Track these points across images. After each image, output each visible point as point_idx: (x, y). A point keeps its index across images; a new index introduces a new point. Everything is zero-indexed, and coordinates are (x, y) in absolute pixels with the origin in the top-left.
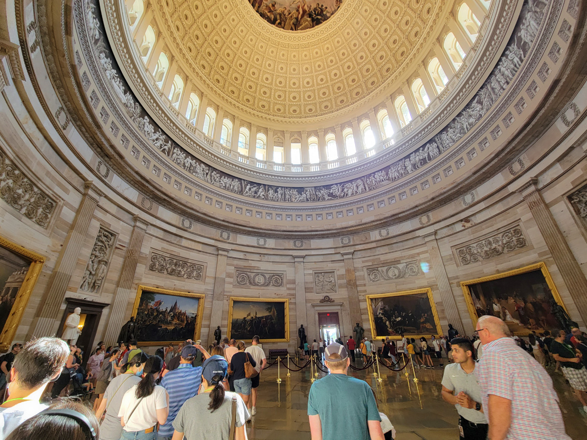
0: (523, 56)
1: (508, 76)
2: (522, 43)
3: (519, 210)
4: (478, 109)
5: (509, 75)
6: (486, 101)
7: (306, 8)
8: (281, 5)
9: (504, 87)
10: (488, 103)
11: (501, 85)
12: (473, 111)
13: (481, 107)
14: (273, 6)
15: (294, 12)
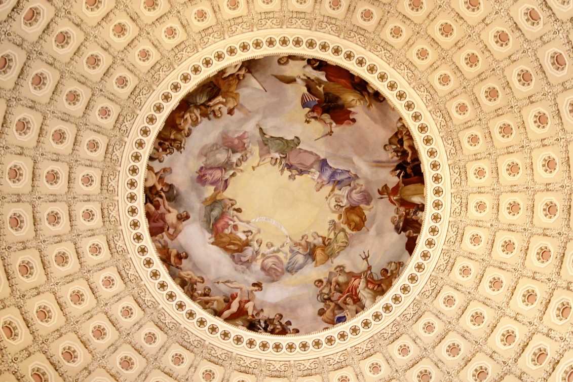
7: (249, 307)
8: (195, 267)
14: (179, 257)
15: (217, 297)
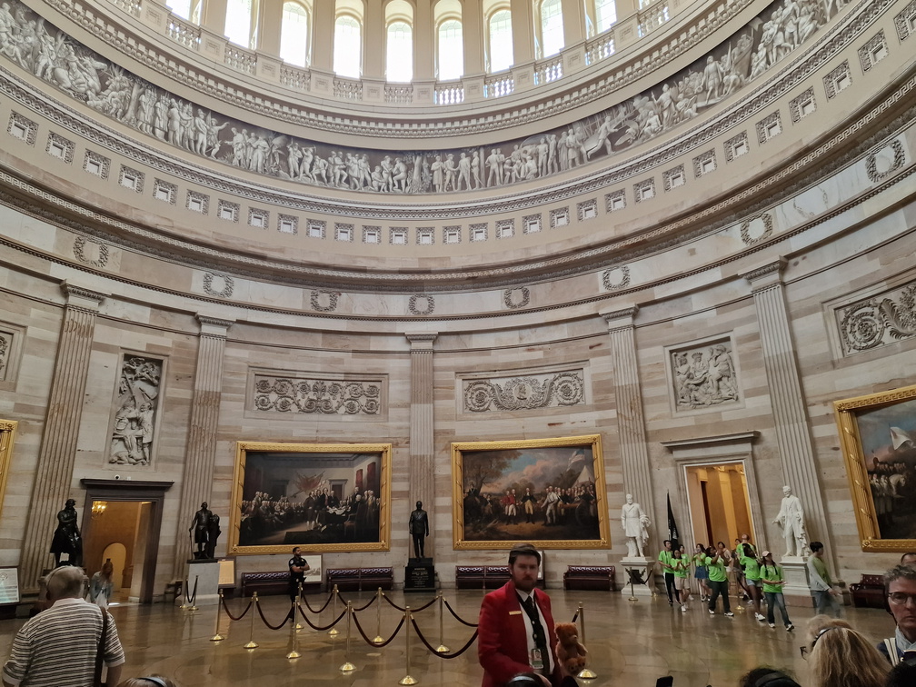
0: (214, 152)
1: (175, 132)
2: (229, 143)
3: (36, 312)
4: (91, 82)
5: (178, 134)
6: (112, 97)
9: (158, 131)
10: (115, 106)
11: (154, 121)
12: (79, 67)
13: (98, 88)
